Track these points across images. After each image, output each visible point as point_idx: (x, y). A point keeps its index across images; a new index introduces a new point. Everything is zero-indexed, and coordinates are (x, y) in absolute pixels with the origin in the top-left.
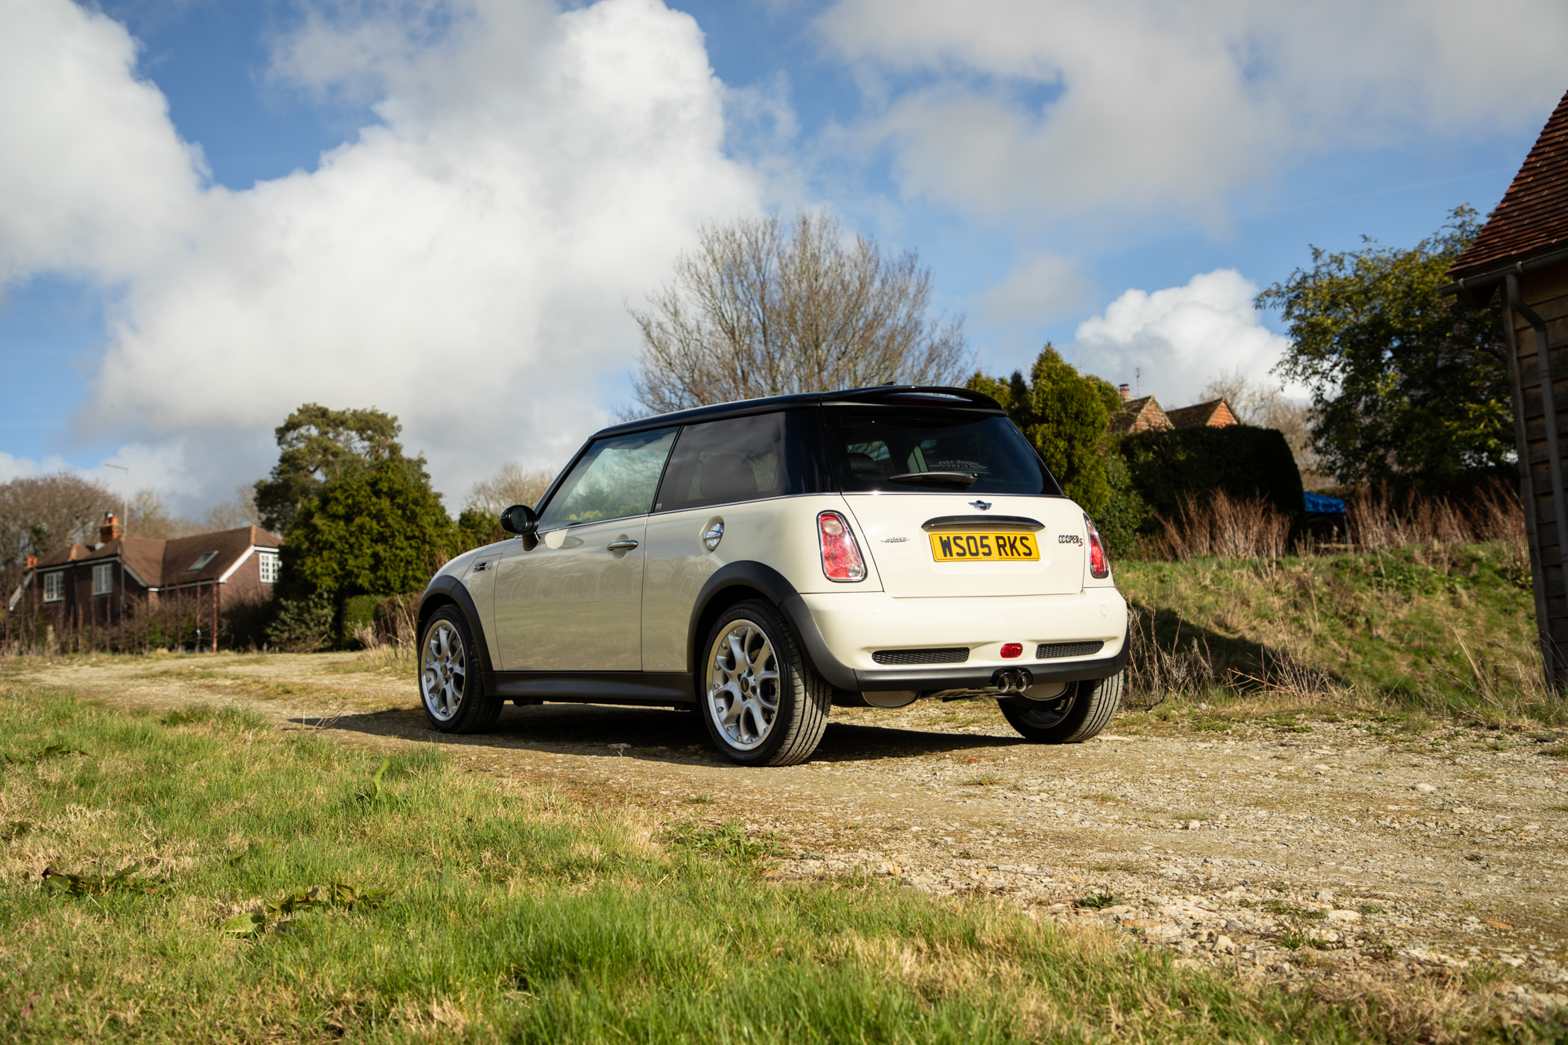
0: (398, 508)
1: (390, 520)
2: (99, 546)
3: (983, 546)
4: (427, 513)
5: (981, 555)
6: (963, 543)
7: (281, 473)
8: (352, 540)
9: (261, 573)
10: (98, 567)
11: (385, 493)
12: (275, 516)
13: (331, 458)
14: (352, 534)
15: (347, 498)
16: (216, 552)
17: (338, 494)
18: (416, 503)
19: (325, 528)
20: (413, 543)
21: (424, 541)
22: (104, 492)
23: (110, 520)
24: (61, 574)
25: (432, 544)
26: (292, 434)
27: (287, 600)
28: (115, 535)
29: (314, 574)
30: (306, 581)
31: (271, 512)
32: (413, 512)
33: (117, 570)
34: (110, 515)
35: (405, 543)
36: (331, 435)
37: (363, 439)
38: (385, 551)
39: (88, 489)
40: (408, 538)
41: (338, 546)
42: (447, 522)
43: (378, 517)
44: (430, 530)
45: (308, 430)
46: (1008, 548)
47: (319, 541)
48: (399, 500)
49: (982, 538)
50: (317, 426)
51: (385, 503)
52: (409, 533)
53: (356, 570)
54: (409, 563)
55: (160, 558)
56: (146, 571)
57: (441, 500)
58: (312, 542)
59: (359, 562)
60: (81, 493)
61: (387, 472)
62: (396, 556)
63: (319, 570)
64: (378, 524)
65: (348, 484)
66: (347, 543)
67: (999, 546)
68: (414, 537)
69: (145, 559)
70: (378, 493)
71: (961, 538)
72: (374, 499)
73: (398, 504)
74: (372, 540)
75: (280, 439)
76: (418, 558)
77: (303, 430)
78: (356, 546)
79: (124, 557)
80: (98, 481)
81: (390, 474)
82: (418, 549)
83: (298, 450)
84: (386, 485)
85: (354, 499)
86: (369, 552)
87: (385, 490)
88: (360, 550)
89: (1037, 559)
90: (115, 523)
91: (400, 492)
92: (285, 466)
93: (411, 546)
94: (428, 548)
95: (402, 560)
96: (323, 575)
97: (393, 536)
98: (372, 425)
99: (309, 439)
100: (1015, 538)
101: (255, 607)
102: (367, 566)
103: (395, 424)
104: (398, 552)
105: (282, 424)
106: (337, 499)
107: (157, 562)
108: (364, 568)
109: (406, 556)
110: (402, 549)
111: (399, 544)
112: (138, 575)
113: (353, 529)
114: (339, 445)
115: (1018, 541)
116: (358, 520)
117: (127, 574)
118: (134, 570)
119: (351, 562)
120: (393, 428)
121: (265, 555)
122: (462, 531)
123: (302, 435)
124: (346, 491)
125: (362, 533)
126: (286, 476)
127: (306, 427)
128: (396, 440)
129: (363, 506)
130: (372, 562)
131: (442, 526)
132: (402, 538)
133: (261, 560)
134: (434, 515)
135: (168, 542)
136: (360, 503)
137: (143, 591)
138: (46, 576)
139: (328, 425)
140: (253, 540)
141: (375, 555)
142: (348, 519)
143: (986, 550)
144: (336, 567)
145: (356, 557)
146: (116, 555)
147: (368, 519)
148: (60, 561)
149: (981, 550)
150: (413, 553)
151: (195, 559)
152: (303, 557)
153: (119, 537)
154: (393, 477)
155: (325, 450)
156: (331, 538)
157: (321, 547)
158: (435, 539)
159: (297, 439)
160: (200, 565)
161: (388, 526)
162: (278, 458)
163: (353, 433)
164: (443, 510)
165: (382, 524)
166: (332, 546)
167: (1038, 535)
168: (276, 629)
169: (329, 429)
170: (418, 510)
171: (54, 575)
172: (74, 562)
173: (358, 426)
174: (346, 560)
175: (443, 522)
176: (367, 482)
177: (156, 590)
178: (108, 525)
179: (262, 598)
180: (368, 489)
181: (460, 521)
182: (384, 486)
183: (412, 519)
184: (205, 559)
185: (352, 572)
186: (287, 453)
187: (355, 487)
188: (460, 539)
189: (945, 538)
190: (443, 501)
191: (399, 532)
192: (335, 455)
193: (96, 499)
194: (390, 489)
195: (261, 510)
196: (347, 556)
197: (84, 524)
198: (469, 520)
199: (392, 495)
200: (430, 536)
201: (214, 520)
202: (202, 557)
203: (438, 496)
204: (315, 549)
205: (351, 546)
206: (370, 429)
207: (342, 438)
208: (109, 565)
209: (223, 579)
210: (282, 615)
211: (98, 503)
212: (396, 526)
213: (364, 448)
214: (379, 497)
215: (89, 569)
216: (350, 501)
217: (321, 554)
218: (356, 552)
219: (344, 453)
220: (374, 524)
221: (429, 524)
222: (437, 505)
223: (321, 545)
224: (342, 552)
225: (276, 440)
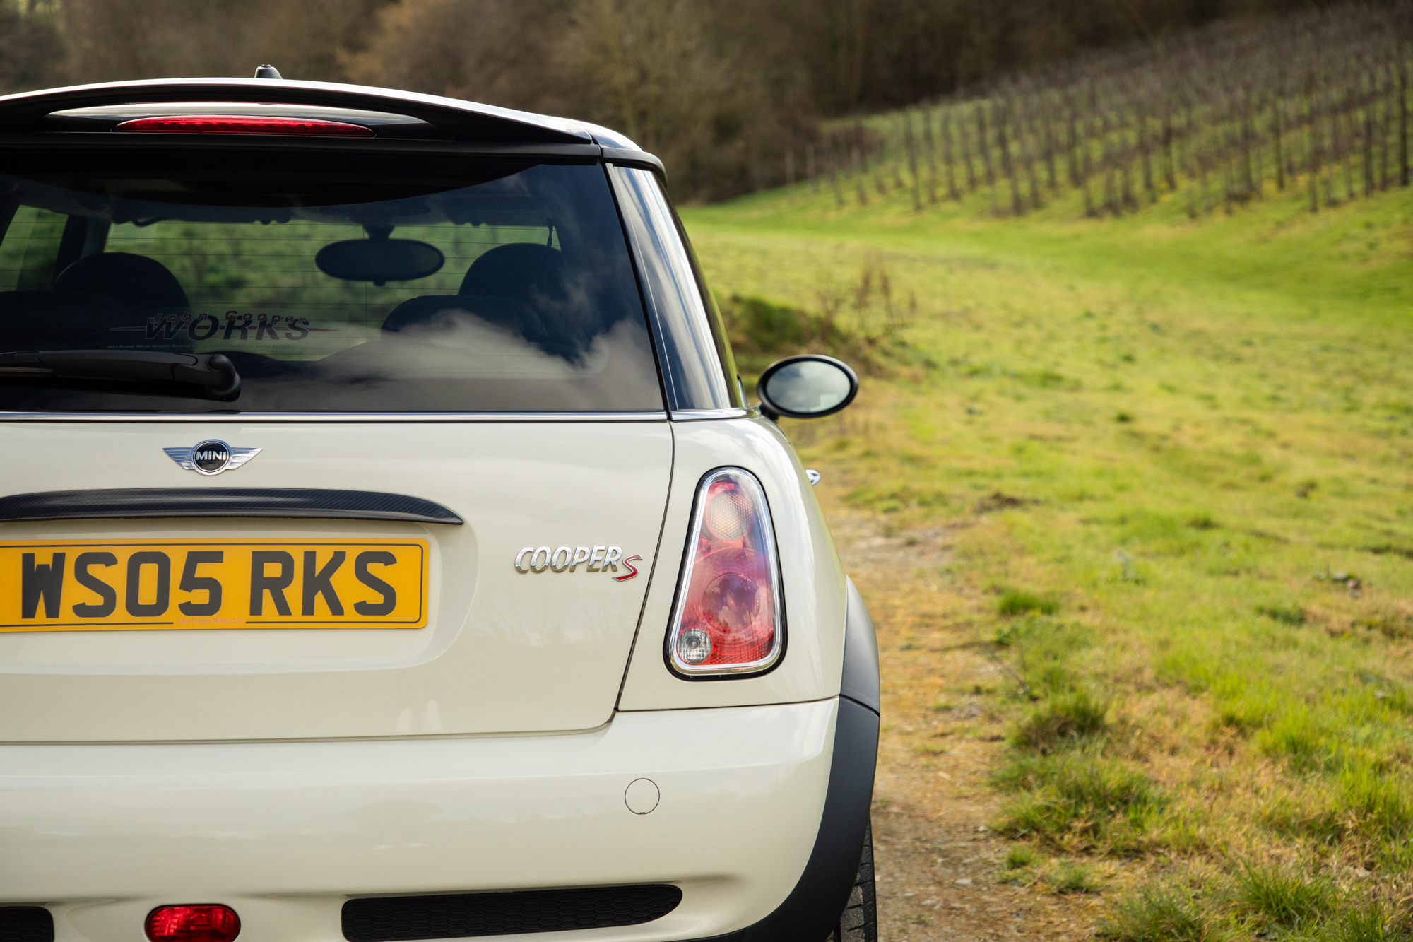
3: (189, 582)
5: (173, 612)
6: (115, 577)
46: (294, 593)
49: (194, 559)
67: (258, 582)
71: (109, 560)
89: (416, 622)
100: (339, 558)
115: (348, 566)
143: (201, 597)
149: (177, 596)
167: (436, 546)
189: (44, 558)
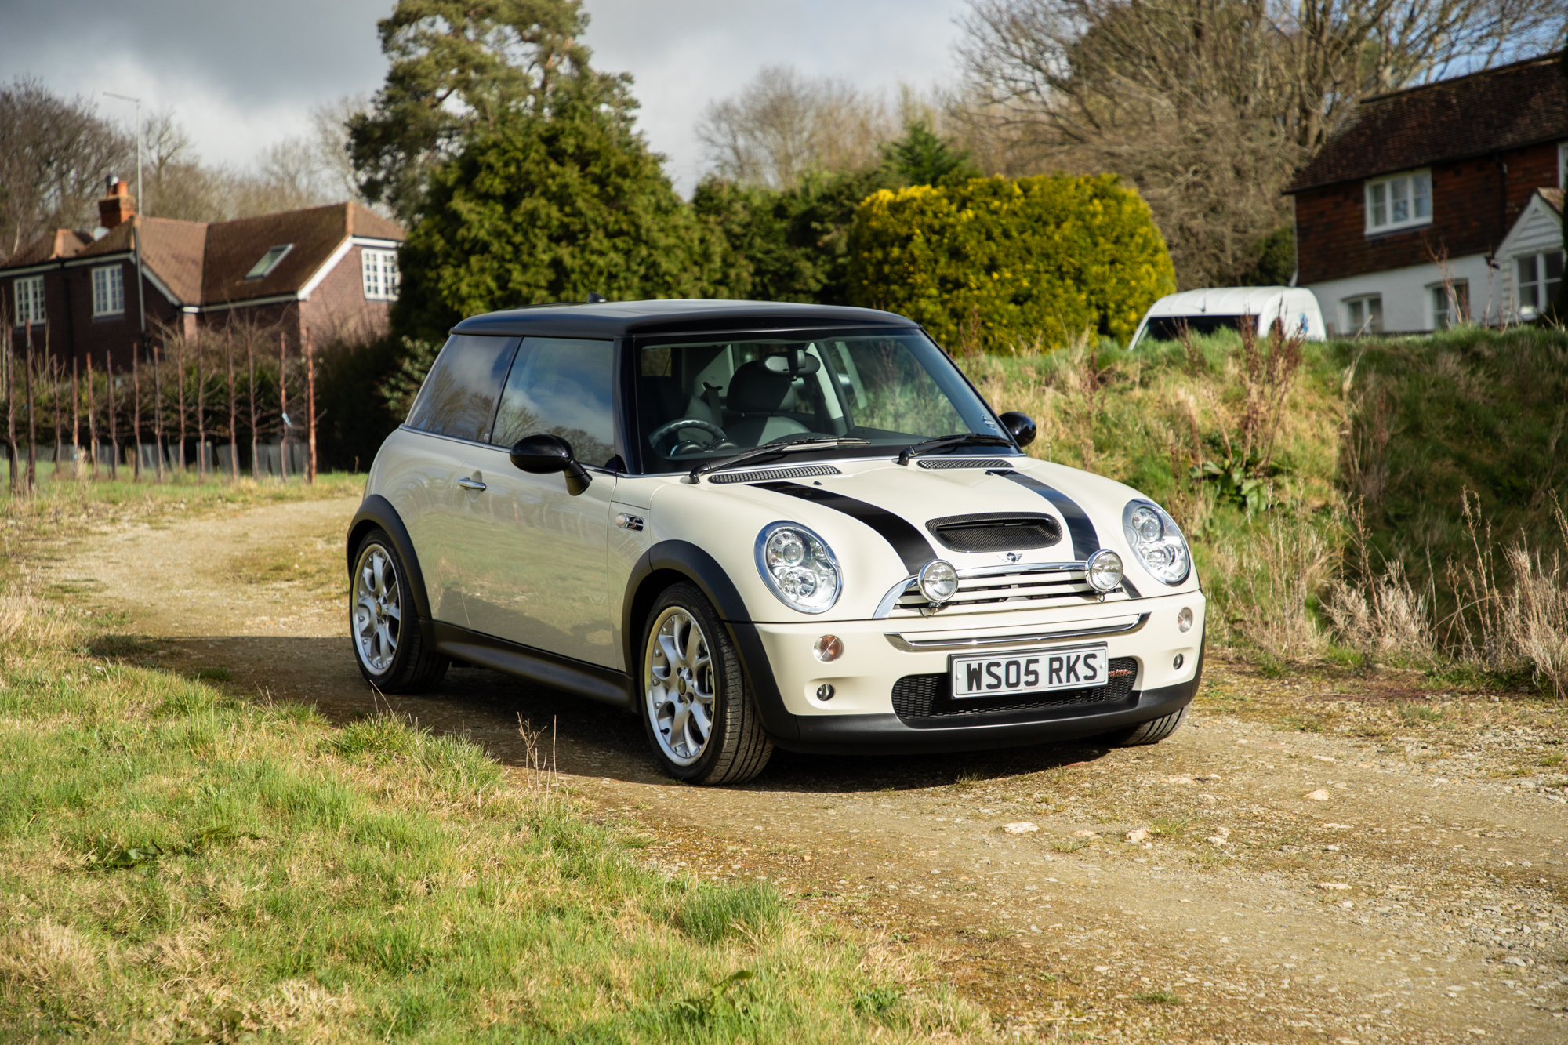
0: (593, 182)
1: (580, 204)
2: (99, 233)
4: (642, 191)
7: (390, 100)
8: (518, 238)
9: (366, 283)
10: (100, 270)
11: (572, 155)
12: (380, 175)
13: (472, 75)
14: (517, 228)
15: (506, 165)
16: (290, 247)
17: (492, 157)
18: (622, 172)
19: (473, 217)
20: (619, 242)
21: (638, 240)
22: (90, 119)
23: (115, 189)
24: (39, 279)
25: (651, 245)
26: (408, 32)
27: (413, 338)
28: (125, 215)
29: (456, 295)
30: (444, 307)
31: (376, 168)
32: (619, 189)
33: (130, 272)
34: (115, 180)
35: (606, 243)
36: (470, 34)
37: (524, 40)
38: (574, 257)
39: (67, 113)
40: (610, 235)
41: (495, 247)
42: (676, 204)
43: (562, 198)
44: (647, 220)
45: (432, 24)
47: (464, 240)
48: (595, 169)
50: (447, 18)
51: (571, 174)
52: (612, 227)
53: (525, 290)
54: (612, 277)
55: (199, 254)
56: (178, 278)
57: (662, 166)
58: (450, 240)
59: (529, 277)
60: (54, 119)
61: (572, 119)
62: (591, 265)
63: (464, 289)
64: (561, 210)
65: (510, 141)
66: (509, 242)
68: (620, 233)
69: (175, 257)
70: (558, 156)
72: (553, 167)
73: (593, 174)
74: (551, 238)
75: (386, 41)
76: (628, 269)
77: (423, 25)
78: (525, 248)
79: (141, 254)
80: (79, 99)
81: (577, 121)
82: (627, 253)
83: (418, 62)
84: (572, 141)
85: (519, 168)
86: (546, 258)
87: (570, 150)
88: (531, 254)
90: (123, 193)
91: (596, 155)
92: (398, 92)
93: (615, 248)
94: (644, 252)
95: (600, 273)
96: (470, 296)
97: (585, 230)
98: (539, 14)
99: (435, 41)
101: (360, 348)
102: (543, 283)
103: (579, 12)
104: (594, 258)
105: (389, 14)
106: (490, 167)
107: (194, 262)
108: (539, 287)
109: (608, 265)
110: (601, 254)
111: (595, 245)
112: (166, 285)
113: (519, 219)
114: (486, 50)
116: (527, 204)
117: (145, 279)
118: (157, 276)
119: (516, 275)
120: (575, 19)
121: (371, 252)
122: (700, 221)
123: (424, 35)
124: (505, 152)
125: (534, 226)
126: (401, 106)
127: (429, 20)
128: (581, 41)
129: (533, 177)
130: (550, 275)
131: (666, 212)
132: (601, 234)
133: (364, 262)
134: (653, 193)
135: (210, 228)
136: (528, 173)
137: (173, 313)
138: (16, 283)
139: (466, 15)
140: (350, 227)
141: (556, 264)
142: (510, 201)
144: (493, 285)
145: (525, 267)
146: (128, 251)
147: (543, 201)
148: (37, 258)
150: (617, 258)
151: (256, 258)
152: (438, 267)
153: (132, 218)
154: (582, 127)
155: (463, 61)
156: (483, 234)
157: (465, 251)
158: (655, 235)
159: (415, 40)
160: (263, 268)
161: (577, 213)
162: (386, 75)
163: (508, 30)
164: (667, 184)
165: (567, 209)
166: (483, 248)
168: (396, 388)
169: (467, 21)
170: (627, 184)
171: (30, 281)
172: (61, 260)
173: (515, 17)
174: (509, 272)
175: (666, 208)
176: (540, 136)
177: (195, 310)
178: (111, 197)
179: (372, 333)
180: (543, 148)
181: (696, 201)
182: (569, 144)
183: (613, 199)
184: (273, 259)
185: (519, 292)
186: (400, 65)
187: (520, 145)
188: (696, 236)
190: (667, 169)
191: (595, 222)
192: (480, 68)
193: (78, 132)
194: (579, 147)
195: (358, 167)
196: (509, 266)
197: (62, 175)
198: (711, 199)
199: (583, 159)
200: (648, 230)
201: (276, 168)
202: (268, 255)
203: (660, 159)
204: (456, 252)
205: (517, 249)
206: (536, 21)
207: (490, 38)
208: (118, 267)
209: (304, 293)
210: (406, 365)
211: (82, 138)
212: (591, 214)
213: (527, 55)
214: (562, 164)
215: (85, 272)
216: (512, 169)
217: (467, 262)
218: (525, 258)
219: (494, 65)
220: (554, 211)
221: (645, 209)
222: (656, 176)
223: (467, 246)
224: (502, 259)
225: (380, 43)
